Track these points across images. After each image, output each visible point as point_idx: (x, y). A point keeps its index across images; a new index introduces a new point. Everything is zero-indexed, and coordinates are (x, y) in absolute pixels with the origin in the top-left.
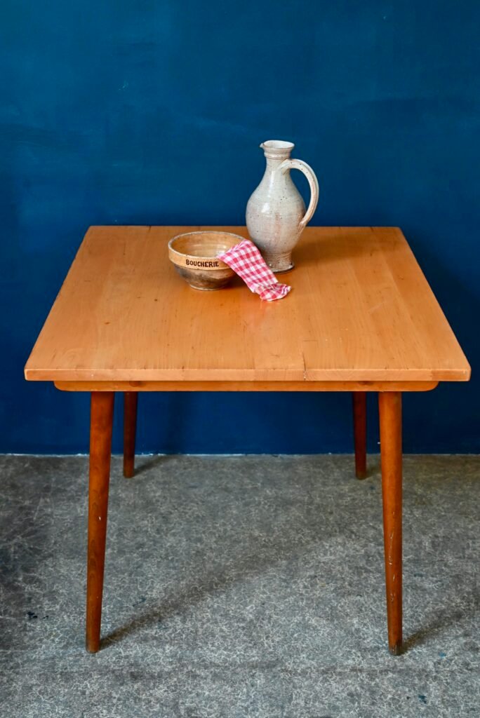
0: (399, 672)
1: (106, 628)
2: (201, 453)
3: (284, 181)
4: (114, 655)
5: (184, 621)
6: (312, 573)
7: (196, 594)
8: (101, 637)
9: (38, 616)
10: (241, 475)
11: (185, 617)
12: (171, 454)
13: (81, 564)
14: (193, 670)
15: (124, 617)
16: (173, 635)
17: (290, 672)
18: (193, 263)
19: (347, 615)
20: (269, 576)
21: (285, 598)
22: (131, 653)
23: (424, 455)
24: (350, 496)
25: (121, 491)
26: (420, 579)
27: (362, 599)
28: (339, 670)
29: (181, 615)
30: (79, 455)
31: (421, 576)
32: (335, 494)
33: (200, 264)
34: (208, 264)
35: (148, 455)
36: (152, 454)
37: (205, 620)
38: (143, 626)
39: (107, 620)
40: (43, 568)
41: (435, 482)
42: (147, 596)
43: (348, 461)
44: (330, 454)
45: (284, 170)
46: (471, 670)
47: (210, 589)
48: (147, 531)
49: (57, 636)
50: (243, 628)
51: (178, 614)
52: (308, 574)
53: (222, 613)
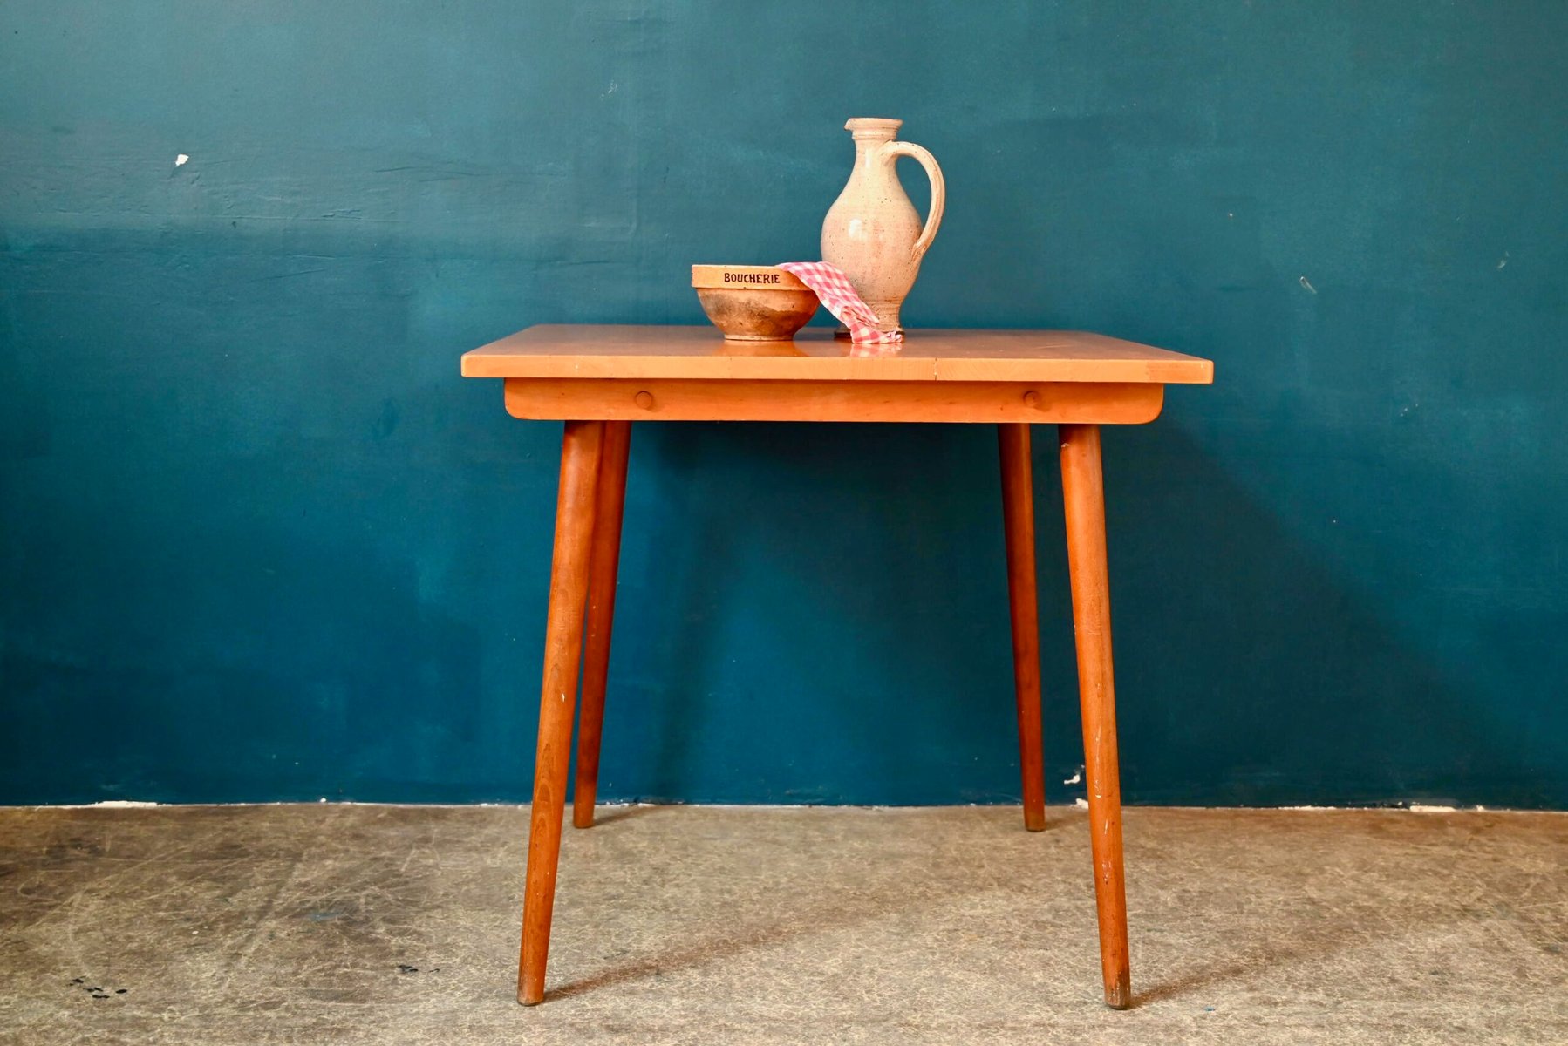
0: (1126, 1027)
1: (552, 981)
2: (724, 803)
3: (886, 177)
4: (572, 1008)
5: (705, 974)
6: (951, 926)
7: (728, 948)
8: (545, 990)
9: (420, 969)
10: (803, 827)
11: (706, 970)
12: (662, 804)
13: (499, 916)
14: (728, 1024)
15: (586, 971)
16: (685, 988)
17: (917, 1027)
18: (737, 278)
19: (1021, 969)
20: (867, 929)
21: (899, 951)
22: (606, 1005)
23: (1155, 808)
24: (1015, 850)
25: (573, 842)
26: (1158, 934)
27: (1048, 953)
28: (1010, 1024)
29: (699, 968)
30: (484, 805)
31: (1162, 931)
32: (987, 847)
33: (748, 279)
34: (761, 279)
35: (619, 806)
36: (626, 805)
37: (745, 974)
38: (625, 979)
39: (555, 973)
40: (424, 920)
41: (1179, 835)
42: (631, 948)
43: (1008, 813)
44: (973, 805)
45: (887, 158)
46: (1266, 1025)
47: (755, 942)
48: (625, 883)
49: (457, 989)
50: (822, 982)
51: (692, 967)
52: (942, 927)
53: (779, 966)
